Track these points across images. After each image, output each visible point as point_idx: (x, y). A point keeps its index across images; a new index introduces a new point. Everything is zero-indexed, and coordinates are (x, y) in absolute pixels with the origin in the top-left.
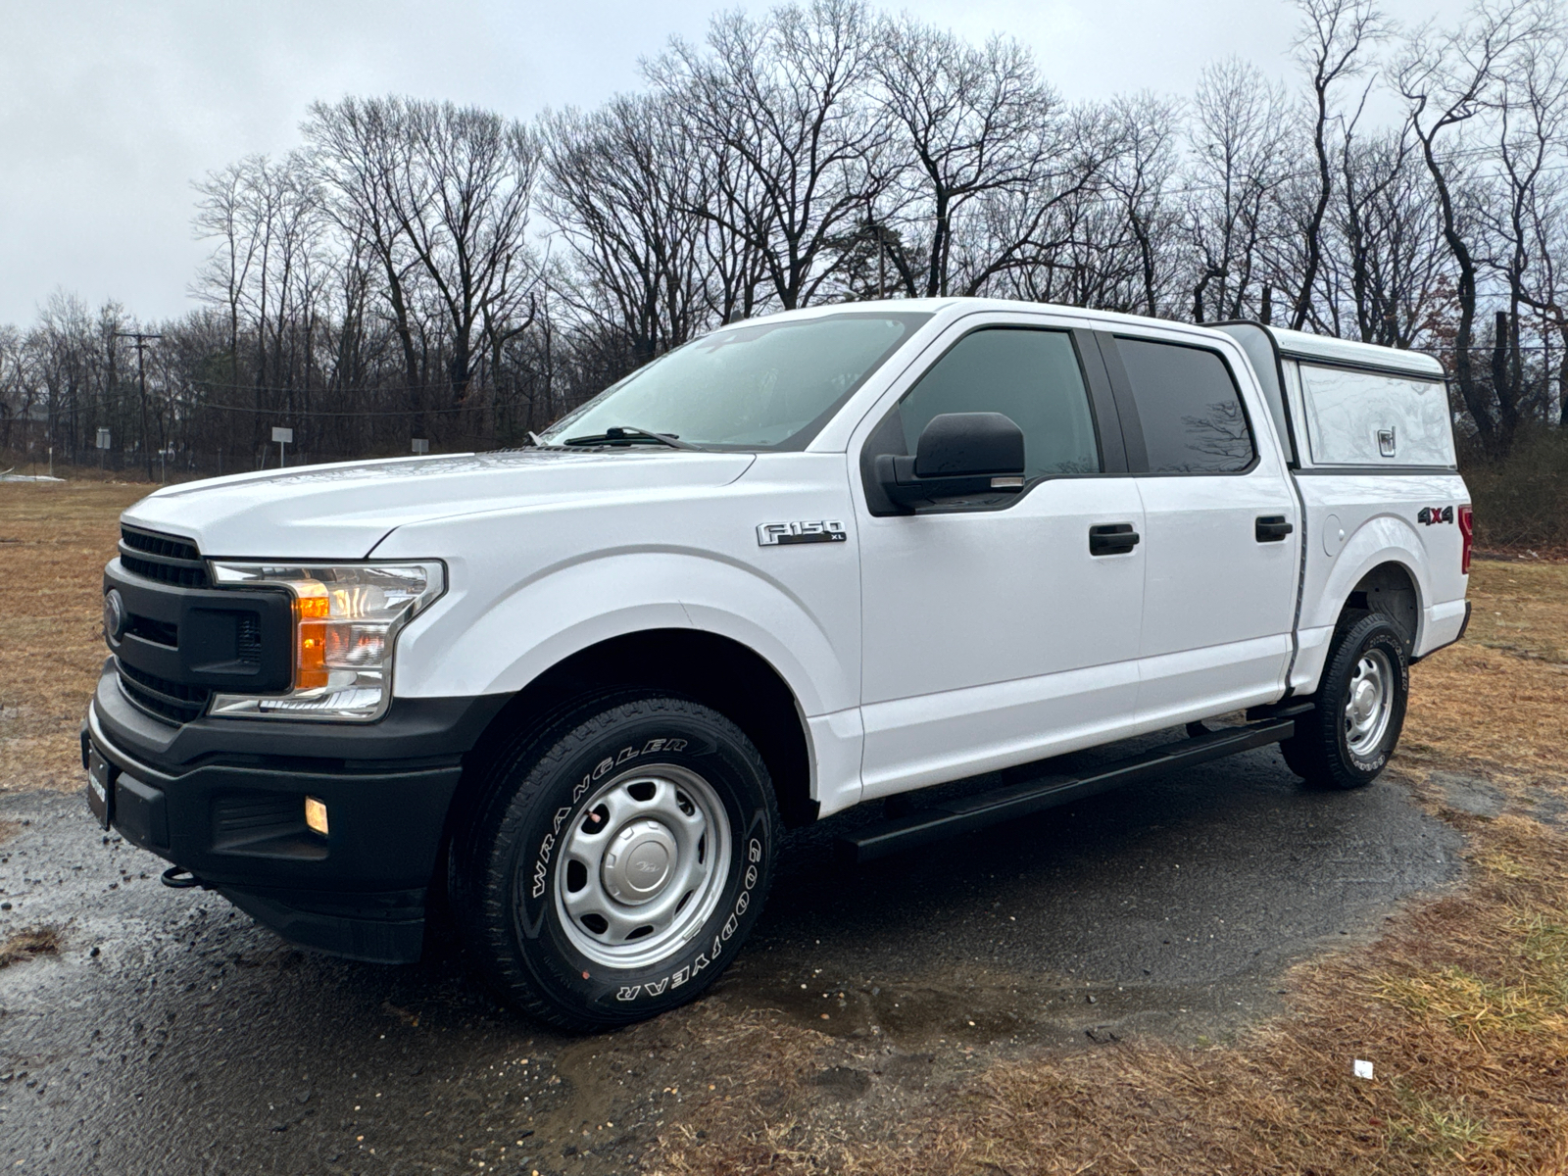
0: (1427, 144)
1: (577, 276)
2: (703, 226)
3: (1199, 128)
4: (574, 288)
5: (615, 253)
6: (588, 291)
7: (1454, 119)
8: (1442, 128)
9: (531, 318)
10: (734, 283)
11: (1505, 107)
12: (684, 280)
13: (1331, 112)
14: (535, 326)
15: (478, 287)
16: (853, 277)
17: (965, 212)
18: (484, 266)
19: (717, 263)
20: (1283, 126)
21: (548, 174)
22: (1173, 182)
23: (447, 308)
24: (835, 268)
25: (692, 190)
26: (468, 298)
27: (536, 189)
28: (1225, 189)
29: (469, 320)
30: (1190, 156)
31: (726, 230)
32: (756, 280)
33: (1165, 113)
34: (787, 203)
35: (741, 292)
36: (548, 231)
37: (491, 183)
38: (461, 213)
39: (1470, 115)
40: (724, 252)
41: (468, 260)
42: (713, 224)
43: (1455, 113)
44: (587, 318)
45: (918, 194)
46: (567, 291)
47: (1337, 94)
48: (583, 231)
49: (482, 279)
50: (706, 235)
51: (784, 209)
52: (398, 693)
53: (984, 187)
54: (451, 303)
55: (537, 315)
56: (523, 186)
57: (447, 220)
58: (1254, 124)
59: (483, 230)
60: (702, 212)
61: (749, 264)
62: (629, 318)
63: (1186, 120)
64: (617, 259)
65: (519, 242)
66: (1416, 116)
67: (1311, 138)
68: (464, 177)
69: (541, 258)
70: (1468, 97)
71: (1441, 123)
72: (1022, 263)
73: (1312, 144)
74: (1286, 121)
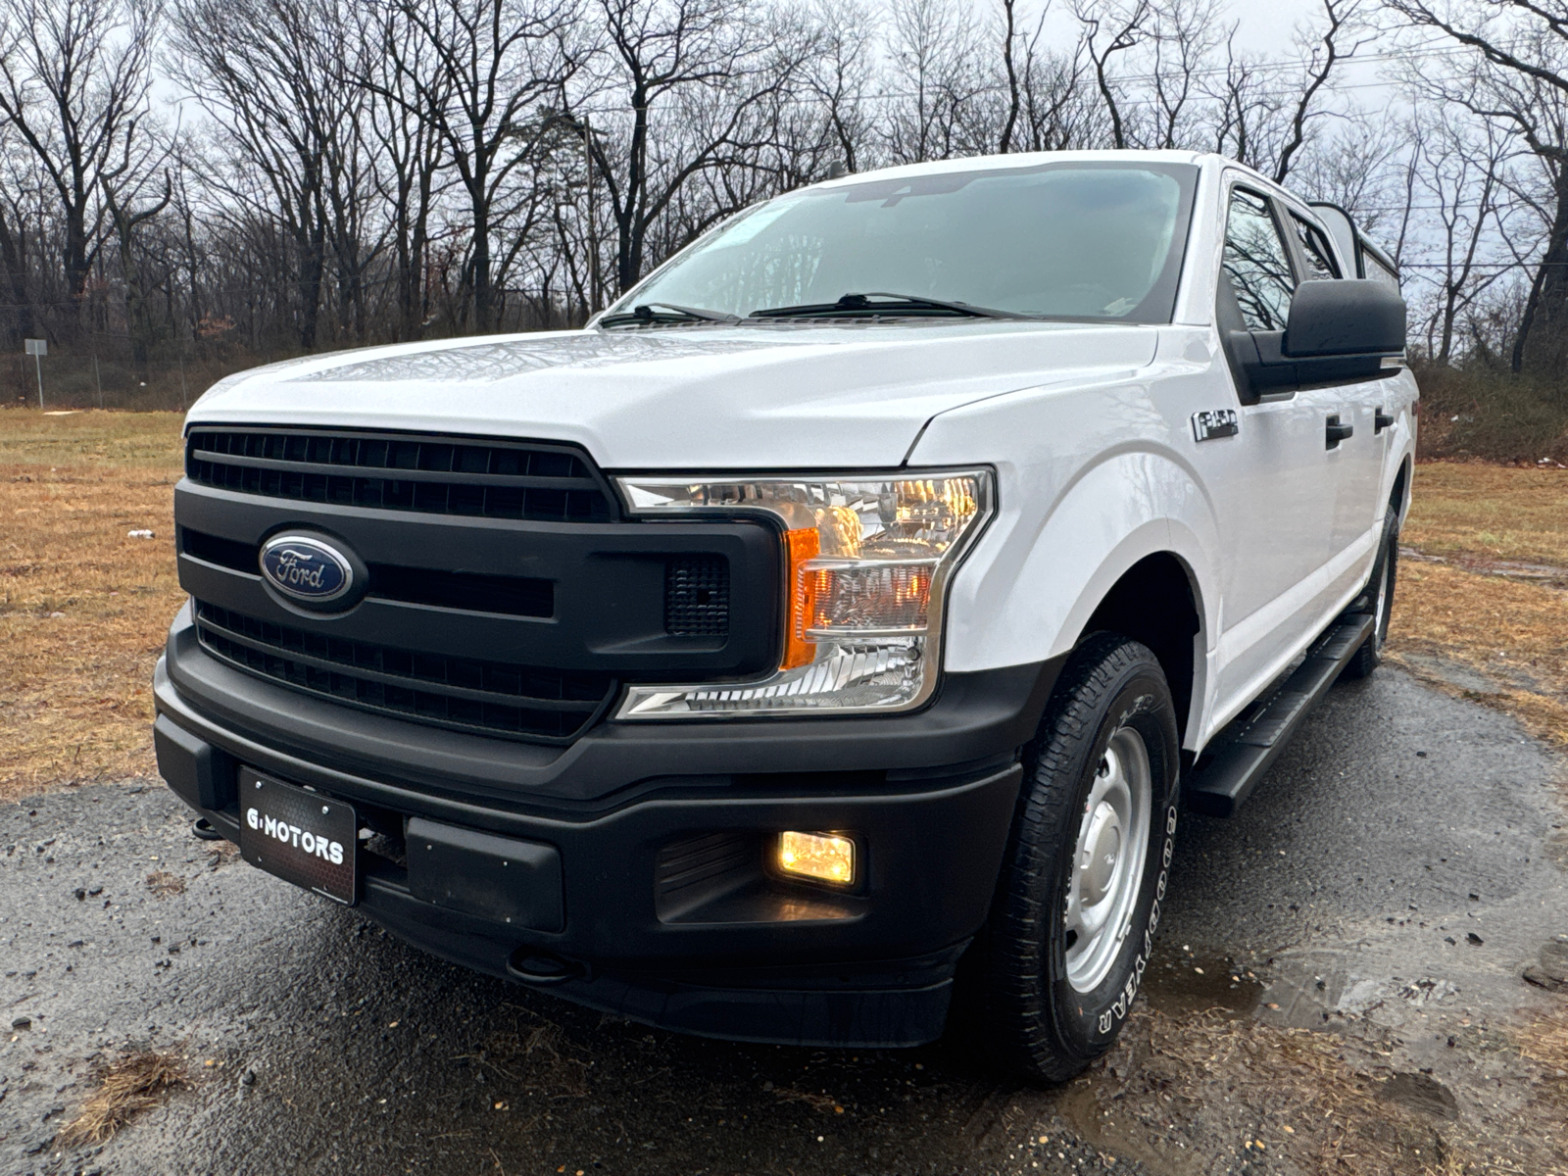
0: (1100, 67)
1: (214, 153)
2: (367, 101)
3: (894, 33)
4: (210, 167)
5: (262, 125)
6: (228, 170)
7: (1122, 46)
8: (1112, 53)
9: (167, 200)
10: (408, 167)
11: (1158, 37)
12: (348, 162)
13: (1018, 29)
14: (169, 208)
15: (91, 159)
16: (537, 170)
17: (662, 104)
18: (97, 132)
19: (386, 144)
20: (970, 39)
21: (171, 28)
22: (872, 87)
23: (51, 182)
24: (521, 158)
25: (351, 58)
26: (79, 172)
27: (159, 44)
28: (918, 97)
29: (82, 199)
30: (887, 63)
31: (395, 105)
32: (432, 167)
33: (863, 16)
34: (467, 81)
35: (416, 179)
36: (177, 97)
37: (98, 32)
38: (61, 66)
39: (1133, 43)
40: (394, 130)
41: (74, 125)
42: (379, 98)
43: (1122, 40)
44: (229, 202)
45: (608, 83)
46: (203, 169)
47: (1023, 11)
48: (220, 100)
49: (94, 149)
50: (373, 112)
51: (465, 87)
52: (951, 666)
53: (680, 79)
54: (56, 176)
55: (172, 197)
56: (140, 40)
57: (42, 72)
58: (946, 34)
59: (92, 88)
60: (366, 84)
61: (424, 146)
62: (285, 205)
63: (884, 25)
64: (265, 135)
65: (141, 107)
66: (1090, 39)
67: (1001, 51)
68: (61, 22)
69: (171, 129)
70: (1132, 26)
71: (1111, 48)
72: (719, 162)
73: (1002, 58)
74: (974, 35)
